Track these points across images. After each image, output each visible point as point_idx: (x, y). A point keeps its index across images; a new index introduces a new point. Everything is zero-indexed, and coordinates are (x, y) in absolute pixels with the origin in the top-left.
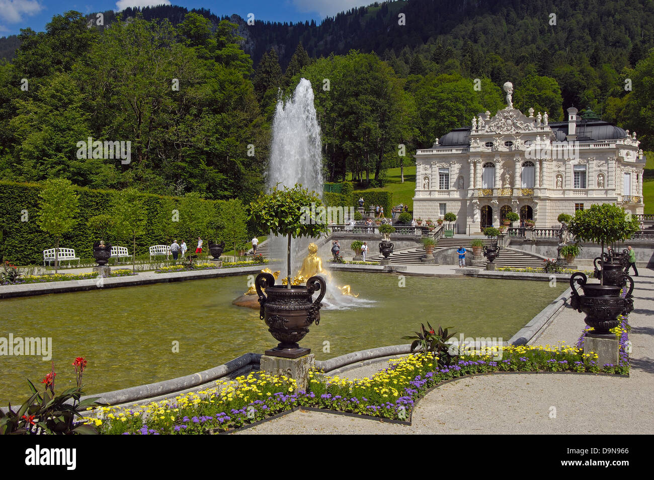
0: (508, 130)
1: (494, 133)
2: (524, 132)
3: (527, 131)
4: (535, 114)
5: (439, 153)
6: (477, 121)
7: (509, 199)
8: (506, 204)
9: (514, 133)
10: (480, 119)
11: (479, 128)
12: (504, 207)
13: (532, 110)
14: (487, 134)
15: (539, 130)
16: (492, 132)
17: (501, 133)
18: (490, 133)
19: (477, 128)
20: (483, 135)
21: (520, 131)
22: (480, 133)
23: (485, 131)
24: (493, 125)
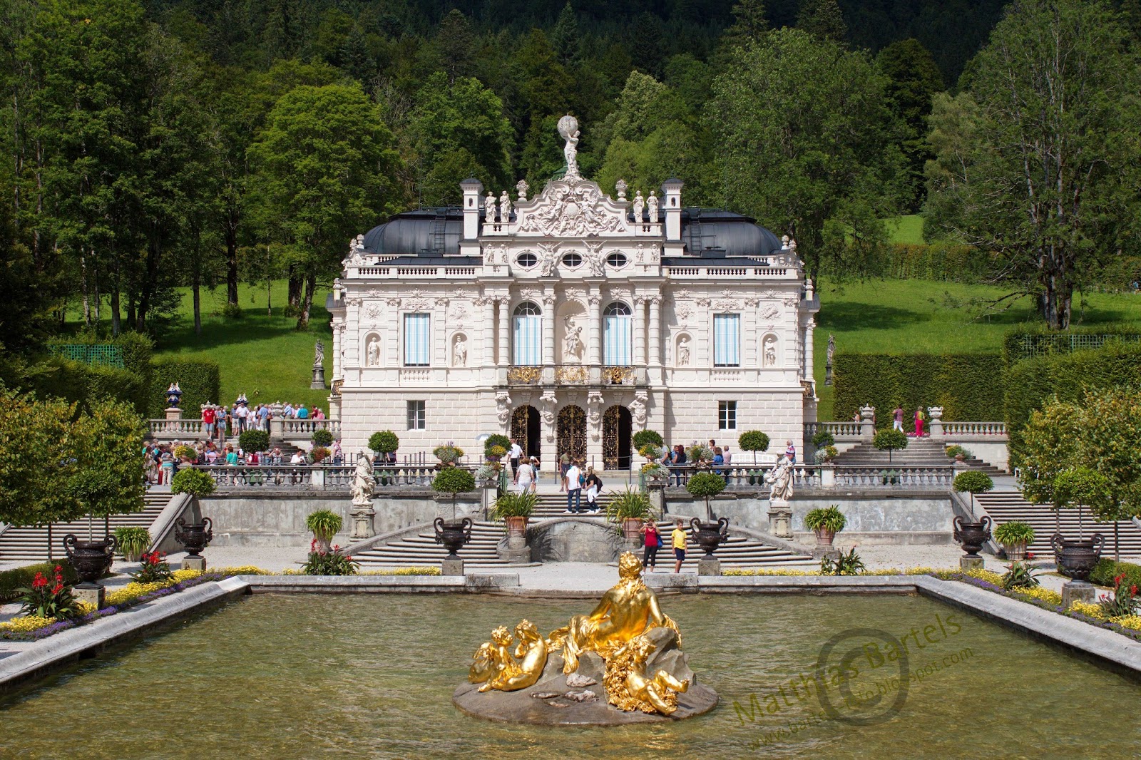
0: (572, 228)
1: (540, 234)
2: (607, 233)
3: (616, 233)
4: (629, 196)
5: (405, 276)
6: (498, 204)
7: (582, 390)
8: (572, 403)
9: (585, 235)
10: (504, 198)
11: (504, 220)
12: (567, 409)
13: (621, 185)
14: (522, 234)
15: (639, 231)
16: (535, 230)
17: (556, 234)
18: (531, 234)
19: (498, 219)
20: (513, 236)
21: (597, 231)
22: (505, 231)
23: (517, 227)
24: (536, 213)
